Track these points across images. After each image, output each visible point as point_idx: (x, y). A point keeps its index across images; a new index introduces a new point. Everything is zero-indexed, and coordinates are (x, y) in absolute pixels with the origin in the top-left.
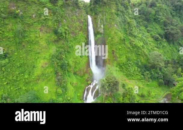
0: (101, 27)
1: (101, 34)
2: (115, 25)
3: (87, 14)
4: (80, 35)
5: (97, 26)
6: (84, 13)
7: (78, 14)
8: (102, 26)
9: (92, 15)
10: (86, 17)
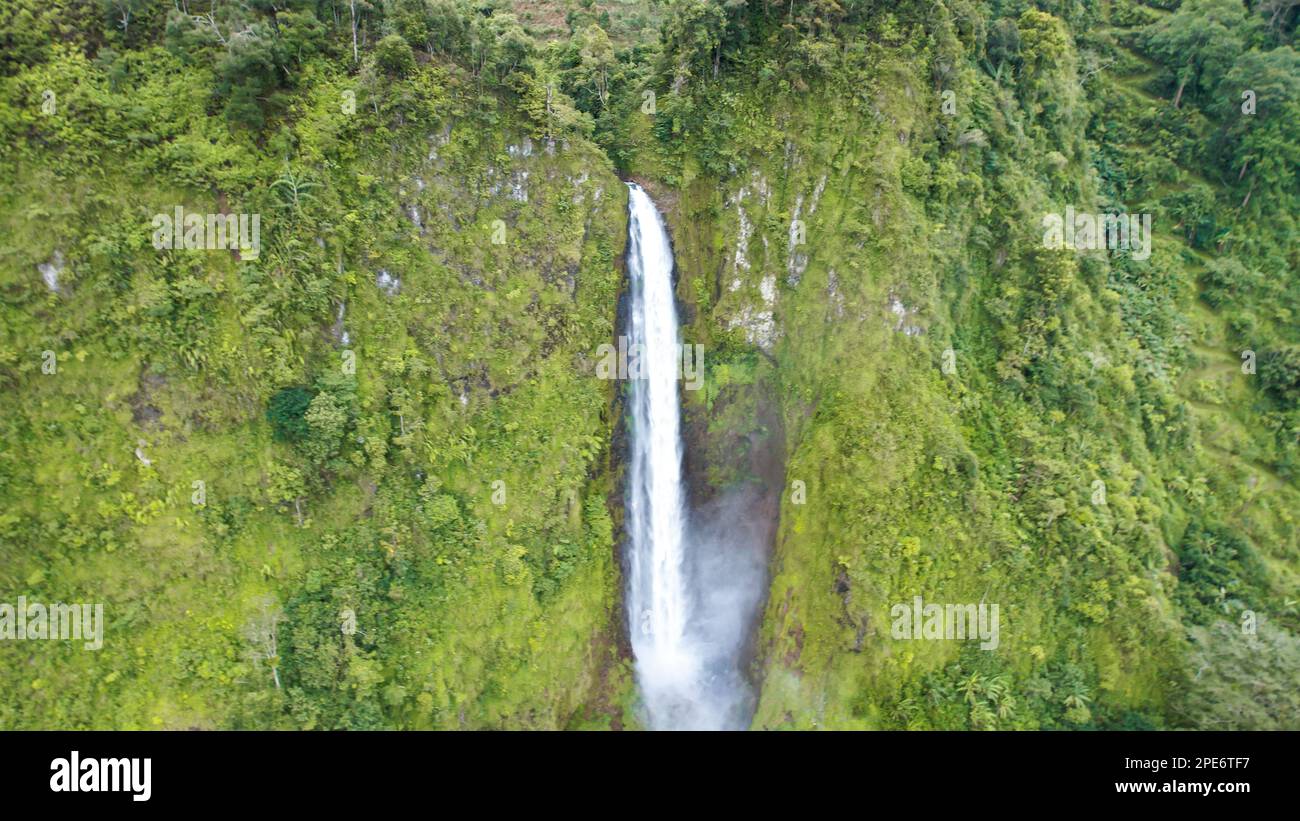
0: (756, 295)
1: (752, 354)
2: (898, 308)
3: (624, 172)
4: (545, 389)
5: (718, 292)
6: (589, 175)
7: (530, 186)
8: (767, 289)
9: (674, 186)
10: (614, 213)
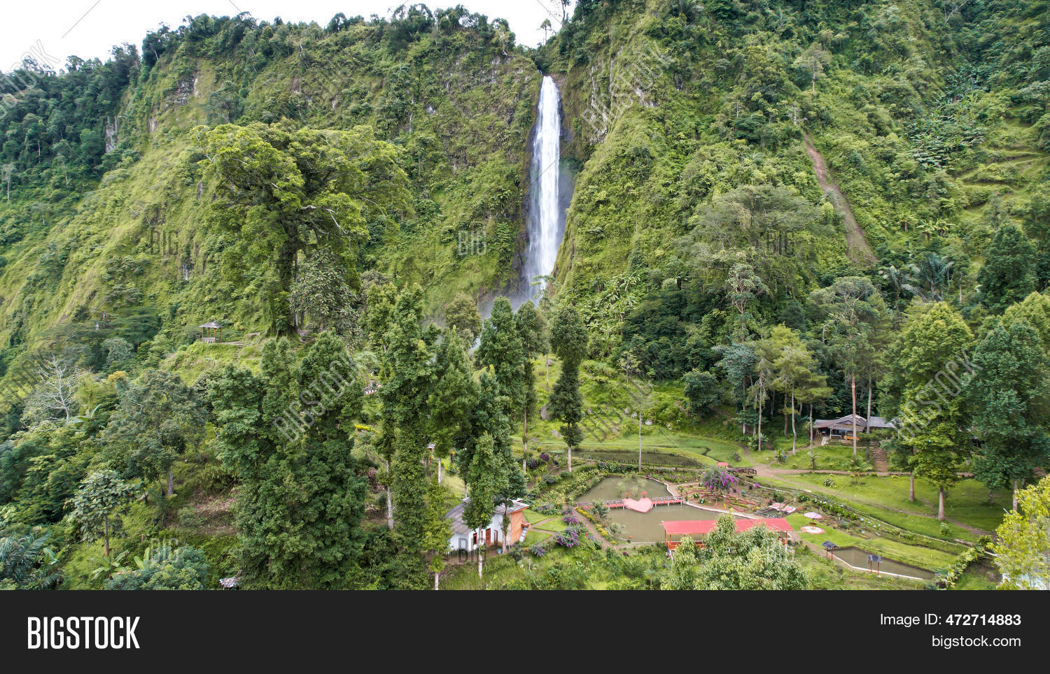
3: (542, 70)
6: (524, 69)
7: (497, 77)
9: (564, 73)
10: (533, 86)
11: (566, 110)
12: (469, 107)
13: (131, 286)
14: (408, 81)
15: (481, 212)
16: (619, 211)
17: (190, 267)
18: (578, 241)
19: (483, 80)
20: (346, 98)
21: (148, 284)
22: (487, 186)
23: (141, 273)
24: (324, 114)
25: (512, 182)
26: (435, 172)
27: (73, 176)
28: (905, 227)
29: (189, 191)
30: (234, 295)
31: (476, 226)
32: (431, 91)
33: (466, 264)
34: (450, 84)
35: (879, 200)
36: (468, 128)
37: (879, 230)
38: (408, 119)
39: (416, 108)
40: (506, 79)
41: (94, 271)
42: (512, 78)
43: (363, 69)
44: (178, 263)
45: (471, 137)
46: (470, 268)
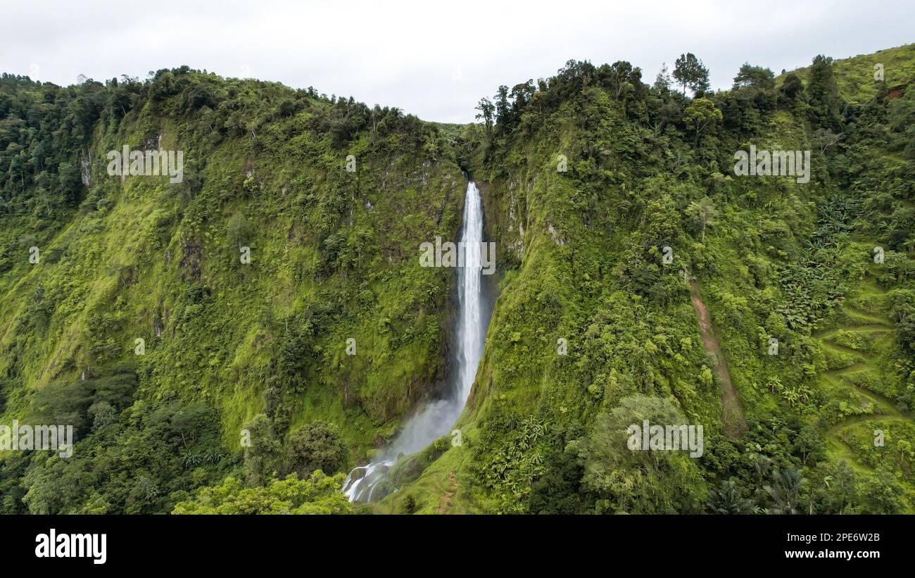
0: (518, 233)
2: (551, 229)
6: (451, 175)
7: (428, 179)
8: (521, 230)
9: (487, 181)
10: (459, 192)
11: (488, 216)
12: (403, 205)
13: (111, 341)
14: (348, 181)
15: (414, 307)
16: (531, 351)
17: (162, 327)
18: (496, 375)
19: (415, 180)
20: (294, 189)
21: (127, 339)
22: (418, 283)
23: (120, 329)
24: (275, 199)
25: (440, 279)
26: (373, 263)
27: (54, 206)
28: (772, 390)
29: (158, 255)
30: (201, 364)
31: (409, 319)
32: (370, 190)
33: (400, 355)
34: (386, 183)
35: (753, 359)
36: (401, 225)
37: (750, 392)
38: (349, 213)
39: (355, 205)
40: (435, 182)
41: (77, 326)
42: (441, 183)
43: (309, 161)
44: (152, 323)
45: (404, 234)
46: (403, 357)
